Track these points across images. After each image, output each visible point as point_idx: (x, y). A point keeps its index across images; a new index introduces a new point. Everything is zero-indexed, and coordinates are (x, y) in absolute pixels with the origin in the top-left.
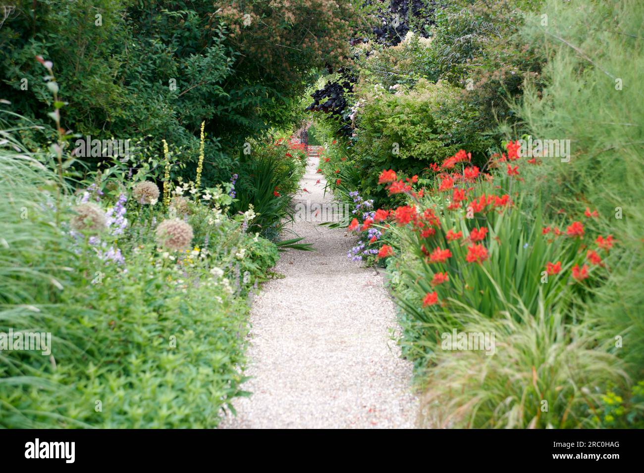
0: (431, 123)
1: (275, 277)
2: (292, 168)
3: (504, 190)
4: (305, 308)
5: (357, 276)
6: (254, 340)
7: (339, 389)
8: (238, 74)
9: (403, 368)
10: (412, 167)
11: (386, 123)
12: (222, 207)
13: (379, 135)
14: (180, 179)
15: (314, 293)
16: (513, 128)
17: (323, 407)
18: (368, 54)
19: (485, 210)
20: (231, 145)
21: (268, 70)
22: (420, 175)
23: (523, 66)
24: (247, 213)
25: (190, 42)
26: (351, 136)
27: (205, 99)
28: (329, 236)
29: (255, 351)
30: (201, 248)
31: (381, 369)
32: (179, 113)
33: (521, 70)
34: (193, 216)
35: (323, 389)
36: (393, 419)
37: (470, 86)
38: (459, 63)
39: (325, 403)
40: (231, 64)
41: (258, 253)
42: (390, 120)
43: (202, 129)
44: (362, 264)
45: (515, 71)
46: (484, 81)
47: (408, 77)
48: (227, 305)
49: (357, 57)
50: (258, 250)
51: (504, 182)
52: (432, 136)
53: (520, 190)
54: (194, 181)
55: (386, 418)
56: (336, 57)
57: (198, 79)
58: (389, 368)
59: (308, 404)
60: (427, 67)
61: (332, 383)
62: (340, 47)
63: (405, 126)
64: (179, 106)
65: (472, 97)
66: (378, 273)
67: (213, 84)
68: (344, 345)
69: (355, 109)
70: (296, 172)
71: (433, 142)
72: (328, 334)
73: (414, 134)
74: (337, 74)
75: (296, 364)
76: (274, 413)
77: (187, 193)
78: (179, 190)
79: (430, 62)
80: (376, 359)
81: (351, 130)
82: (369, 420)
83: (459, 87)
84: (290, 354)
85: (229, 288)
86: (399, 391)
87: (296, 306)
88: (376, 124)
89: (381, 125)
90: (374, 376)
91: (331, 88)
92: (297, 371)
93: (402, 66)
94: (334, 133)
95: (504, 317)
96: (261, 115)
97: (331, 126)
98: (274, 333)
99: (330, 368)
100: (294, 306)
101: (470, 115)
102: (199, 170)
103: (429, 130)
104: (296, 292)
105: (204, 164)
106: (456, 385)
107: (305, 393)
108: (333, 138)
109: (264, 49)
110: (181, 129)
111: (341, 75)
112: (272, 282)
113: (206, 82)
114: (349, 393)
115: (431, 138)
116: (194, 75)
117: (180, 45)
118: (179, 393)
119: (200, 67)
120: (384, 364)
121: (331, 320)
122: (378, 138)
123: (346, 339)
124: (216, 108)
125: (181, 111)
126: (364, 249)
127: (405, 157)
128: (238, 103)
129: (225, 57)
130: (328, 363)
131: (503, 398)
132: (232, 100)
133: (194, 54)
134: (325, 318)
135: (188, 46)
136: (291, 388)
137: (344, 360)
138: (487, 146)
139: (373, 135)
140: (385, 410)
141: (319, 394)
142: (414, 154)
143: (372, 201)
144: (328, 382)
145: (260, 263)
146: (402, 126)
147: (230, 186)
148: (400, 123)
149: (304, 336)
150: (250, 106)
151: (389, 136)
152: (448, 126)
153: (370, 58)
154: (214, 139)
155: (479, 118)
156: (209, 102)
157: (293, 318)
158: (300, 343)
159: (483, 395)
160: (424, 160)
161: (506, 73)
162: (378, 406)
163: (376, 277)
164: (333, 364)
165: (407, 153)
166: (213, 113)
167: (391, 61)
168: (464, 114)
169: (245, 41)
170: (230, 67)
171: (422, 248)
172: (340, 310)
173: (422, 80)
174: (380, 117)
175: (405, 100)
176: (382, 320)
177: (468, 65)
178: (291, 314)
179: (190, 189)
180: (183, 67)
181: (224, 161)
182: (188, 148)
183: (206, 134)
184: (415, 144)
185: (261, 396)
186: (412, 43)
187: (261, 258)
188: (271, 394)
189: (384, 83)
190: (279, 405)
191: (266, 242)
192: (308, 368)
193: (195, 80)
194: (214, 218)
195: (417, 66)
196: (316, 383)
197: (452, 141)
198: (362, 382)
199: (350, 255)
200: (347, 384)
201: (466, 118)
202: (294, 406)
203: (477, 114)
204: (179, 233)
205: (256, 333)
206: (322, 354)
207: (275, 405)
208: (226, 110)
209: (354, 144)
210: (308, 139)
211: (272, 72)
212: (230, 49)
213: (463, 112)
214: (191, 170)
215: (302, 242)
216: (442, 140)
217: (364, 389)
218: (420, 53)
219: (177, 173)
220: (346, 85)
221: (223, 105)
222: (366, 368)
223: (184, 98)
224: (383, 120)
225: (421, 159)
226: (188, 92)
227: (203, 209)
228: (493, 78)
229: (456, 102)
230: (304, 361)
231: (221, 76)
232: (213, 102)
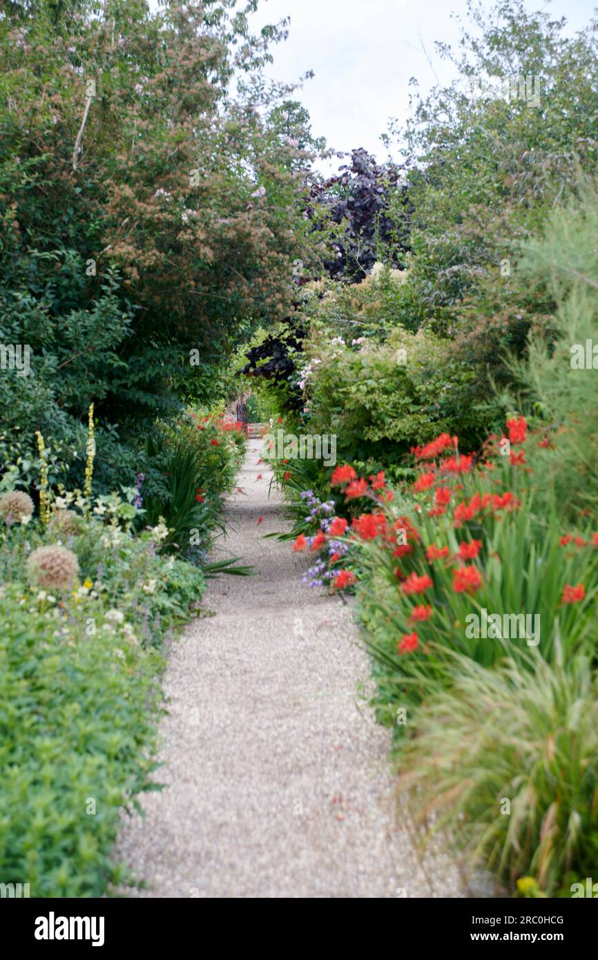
0: (411, 391)
1: (201, 615)
2: (224, 459)
3: (507, 485)
4: (244, 657)
5: (317, 608)
6: (173, 707)
7: (291, 772)
8: (139, 334)
9: (380, 737)
10: (388, 452)
11: (348, 393)
12: (122, 522)
13: (339, 409)
14: (61, 486)
15: (256, 636)
16: (516, 398)
17: (269, 799)
18: (321, 297)
19: (481, 515)
20: (133, 433)
21: (180, 328)
22: (398, 462)
23: (534, 307)
24: (156, 529)
25: (70, 293)
26: (302, 410)
27: (94, 372)
28: (278, 552)
29: (174, 723)
30: (94, 580)
31: (349, 741)
32: (57, 392)
33: (530, 312)
34: (82, 536)
35: (269, 773)
36: (366, 811)
37: (462, 339)
38: (444, 305)
39: (272, 793)
40: (128, 321)
41: (176, 582)
42: (353, 389)
43: (91, 414)
44: (323, 590)
45: (521, 314)
46: (480, 330)
47: (376, 327)
48: (131, 660)
49: (306, 302)
50: (176, 579)
51: (507, 474)
52: (412, 408)
53: (529, 484)
54: (81, 487)
55: (357, 809)
56: (273, 306)
57: (83, 344)
58: (361, 738)
59: (249, 795)
60: (403, 312)
61: (282, 763)
62: (279, 290)
63: (374, 396)
64: (58, 382)
65: (465, 352)
66: (345, 603)
67: (105, 350)
68: (298, 708)
69: (306, 373)
70: (231, 464)
71: (415, 416)
72: (276, 694)
73: (388, 407)
74: (281, 324)
75: (231, 738)
76: (200, 810)
77: (72, 506)
78: (60, 502)
79: (407, 305)
80: (343, 727)
81: (302, 403)
82: (333, 814)
83: (447, 338)
84: (222, 725)
85: (133, 637)
86: (374, 771)
87: (232, 655)
88: (335, 394)
89: (342, 396)
90: (340, 752)
91: (271, 346)
92: (233, 748)
93: (369, 311)
94: (281, 407)
95: (506, 666)
96: (176, 386)
97: (276, 397)
98: (200, 696)
99: (279, 742)
100: (228, 656)
101: (464, 376)
102: (88, 471)
103: (408, 400)
104: (231, 636)
105: (95, 463)
106: (445, 763)
107: (246, 779)
108: (278, 415)
109: (173, 299)
110: (63, 415)
111: (286, 326)
112: (198, 624)
113: (94, 348)
114: (305, 776)
115: (411, 410)
116: (76, 340)
117: (57, 297)
118: (60, 793)
119: (86, 327)
120: (353, 733)
121: (279, 674)
122: (339, 413)
123: (301, 700)
124: (110, 383)
125: (61, 390)
126: (325, 569)
127: (376, 439)
128: (141, 375)
129: (118, 312)
130: (276, 734)
131: (507, 779)
132: (132, 371)
133: (77, 310)
134: (272, 671)
135: (67, 298)
136: (225, 773)
137: (299, 730)
138: (490, 419)
139: (331, 410)
140: (355, 798)
141: (263, 780)
142: (389, 434)
143: (333, 503)
144: (275, 762)
145: (179, 597)
146: (370, 397)
147: (132, 492)
148: (368, 393)
149: (243, 698)
150: (158, 378)
151: (354, 410)
152: (435, 394)
153: (324, 302)
154: (109, 426)
155: (476, 382)
156: (99, 375)
157: (228, 673)
158: (237, 709)
159: (481, 774)
160: (403, 442)
161: (510, 318)
162: (345, 794)
163: (342, 610)
164: (283, 736)
165: (380, 434)
166: (106, 391)
167: (353, 304)
168: (456, 377)
169: (147, 289)
170: (127, 326)
171: (395, 571)
172: (292, 659)
173: (396, 331)
174: (340, 385)
175: (374, 360)
176: (350, 669)
177: (456, 308)
178: (224, 667)
179: (76, 500)
180: (62, 328)
181: (124, 455)
182: (73, 441)
183: (97, 420)
184: (389, 420)
185: (183, 787)
186: (381, 280)
187: (181, 591)
188: (196, 783)
189: (345, 337)
190: (208, 799)
191: (186, 566)
192: (249, 743)
193: (79, 345)
194: (110, 538)
195: (390, 312)
196: (260, 764)
197: (441, 415)
198: (322, 760)
199: (305, 579)
200: (302, 764)
201: (458, 381)
202: (228, 799)
203: (473, 375)
204: (58, 565)
205: (176, 696)
206: (267, 723)
207: (202, 798)
208: (125, 386)
209: (306, 422)
210: (247, 416)
211: (186, 329)
212: (127, 301)
213: (454, 374)
214: (79, 471)
215: (240, 564)
216: (426, 412)
217: (326, 770)
218: (394, 292)
219: (59, 476)
220: (291, 342)
221: (120, 378)
222: (328, 740)
223: (64, 371)
224: (344, 390)
225: (398, 440)
226: (71, 363)
227: (95, 526)
228: (492, 325)
229: (444, 360)
230: (242, 735)
231: (115, 339)
232: (106, 375)
